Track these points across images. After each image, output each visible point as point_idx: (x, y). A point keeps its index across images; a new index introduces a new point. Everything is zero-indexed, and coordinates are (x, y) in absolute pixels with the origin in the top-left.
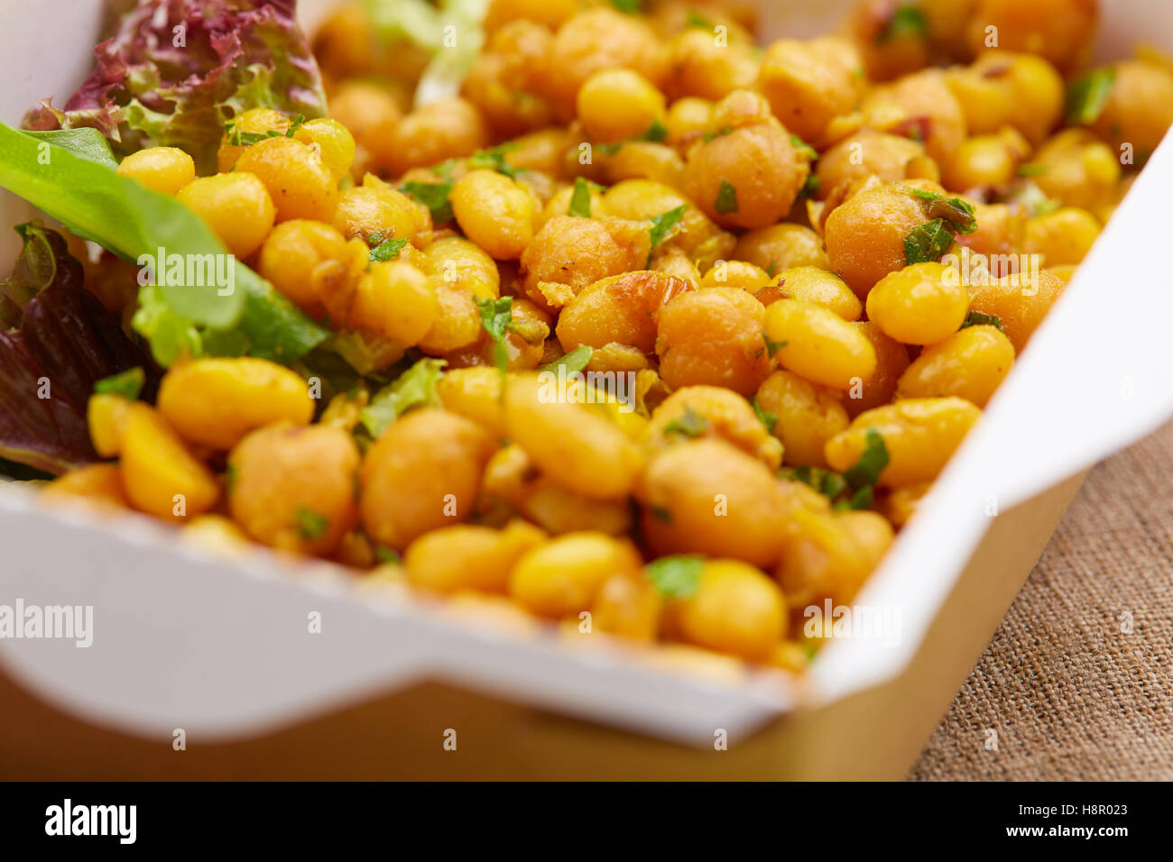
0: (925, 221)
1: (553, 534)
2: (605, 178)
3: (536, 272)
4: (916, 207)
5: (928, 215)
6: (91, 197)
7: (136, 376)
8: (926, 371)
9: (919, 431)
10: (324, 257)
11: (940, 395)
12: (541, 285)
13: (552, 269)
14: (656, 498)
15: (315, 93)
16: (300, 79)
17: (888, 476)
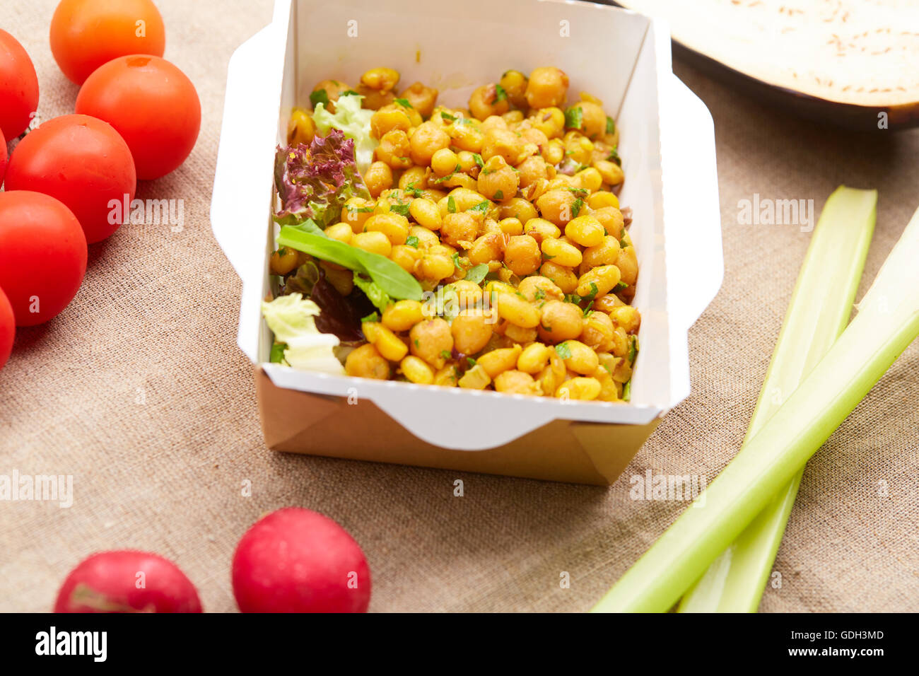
0: (575, 199)
1: (523, 344)
2: (445, 190)
3: (452, 236)
4: (571, 194)
5: (576, 196)
6: (326, 248)
7: (375, 314)
8: (594, 256)
9: (603, 279)
10: (416, 260)
11: (604, 265)
12: (458, 242)
13: (459, 235)
14: (547, 325)
15: (363, 185)
16: (357, 180)
17: (597, 296)
